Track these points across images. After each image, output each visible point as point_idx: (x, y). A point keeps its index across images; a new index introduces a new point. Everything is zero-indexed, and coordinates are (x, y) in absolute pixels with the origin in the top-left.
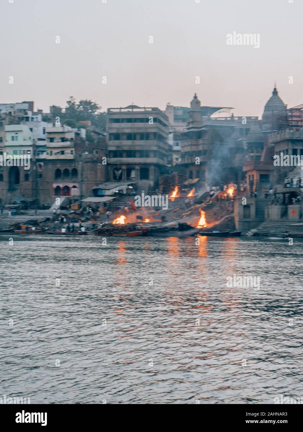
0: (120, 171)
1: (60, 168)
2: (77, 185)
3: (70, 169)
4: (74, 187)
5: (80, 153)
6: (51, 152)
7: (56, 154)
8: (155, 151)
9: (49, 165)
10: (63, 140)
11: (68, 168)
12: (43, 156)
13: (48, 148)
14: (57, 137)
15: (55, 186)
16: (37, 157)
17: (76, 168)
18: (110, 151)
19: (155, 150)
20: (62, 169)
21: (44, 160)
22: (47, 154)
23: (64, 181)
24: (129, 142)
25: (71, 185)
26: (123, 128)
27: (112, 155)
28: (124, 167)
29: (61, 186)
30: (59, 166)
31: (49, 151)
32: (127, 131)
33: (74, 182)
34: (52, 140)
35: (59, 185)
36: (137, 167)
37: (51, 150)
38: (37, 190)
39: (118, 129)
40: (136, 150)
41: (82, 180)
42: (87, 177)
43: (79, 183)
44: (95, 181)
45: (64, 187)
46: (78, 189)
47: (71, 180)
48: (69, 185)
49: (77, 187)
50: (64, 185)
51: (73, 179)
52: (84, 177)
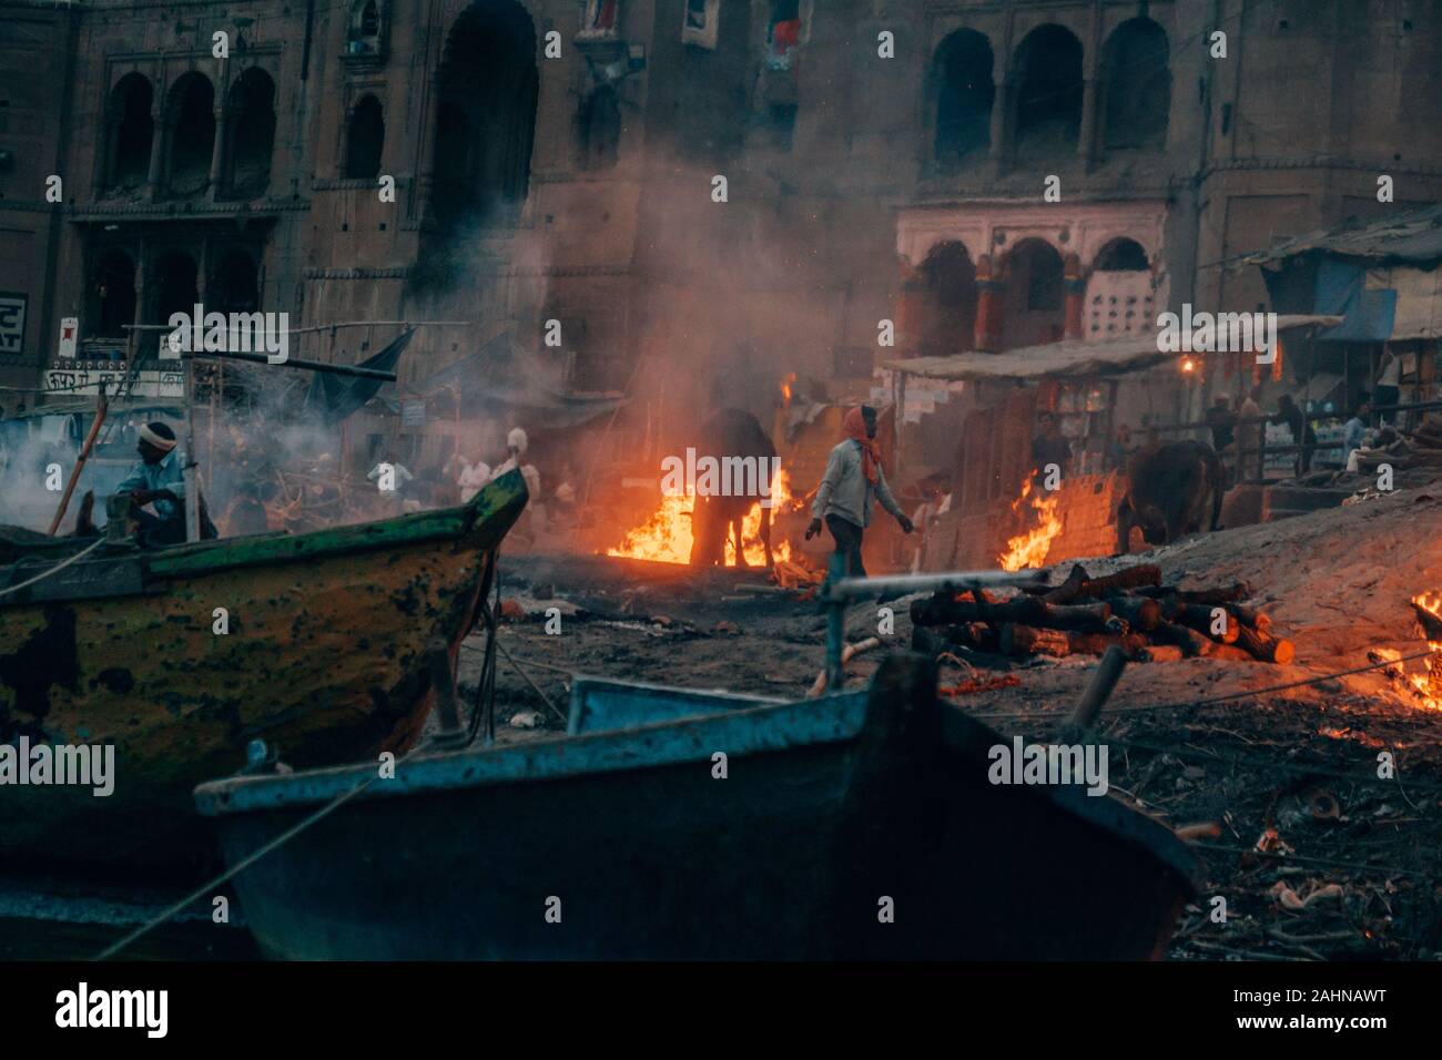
1: (979, 25)
2: (1149, 229)
3: (1094, 31)
4: (1125, 256)
11: (1065, 18)
15: (913, 239)
17: (1153, 12)
20: (1006, 35)
23: (1017, 178)
25: (1083, 236)
29: (982, 236)
33: (1116, 196)
35: (964, 239)
41: (1203, 164)
42: (1228, 108)
43: (1171, 201)
44: (1331, 166)
45: (1011, 258)
46: (1154, 285)
47: (1090, 170)
48: (1065, 238)
49: (1150, 253)
50: (1012, 237)
51: (1119, 164)
52: (1218, 115)
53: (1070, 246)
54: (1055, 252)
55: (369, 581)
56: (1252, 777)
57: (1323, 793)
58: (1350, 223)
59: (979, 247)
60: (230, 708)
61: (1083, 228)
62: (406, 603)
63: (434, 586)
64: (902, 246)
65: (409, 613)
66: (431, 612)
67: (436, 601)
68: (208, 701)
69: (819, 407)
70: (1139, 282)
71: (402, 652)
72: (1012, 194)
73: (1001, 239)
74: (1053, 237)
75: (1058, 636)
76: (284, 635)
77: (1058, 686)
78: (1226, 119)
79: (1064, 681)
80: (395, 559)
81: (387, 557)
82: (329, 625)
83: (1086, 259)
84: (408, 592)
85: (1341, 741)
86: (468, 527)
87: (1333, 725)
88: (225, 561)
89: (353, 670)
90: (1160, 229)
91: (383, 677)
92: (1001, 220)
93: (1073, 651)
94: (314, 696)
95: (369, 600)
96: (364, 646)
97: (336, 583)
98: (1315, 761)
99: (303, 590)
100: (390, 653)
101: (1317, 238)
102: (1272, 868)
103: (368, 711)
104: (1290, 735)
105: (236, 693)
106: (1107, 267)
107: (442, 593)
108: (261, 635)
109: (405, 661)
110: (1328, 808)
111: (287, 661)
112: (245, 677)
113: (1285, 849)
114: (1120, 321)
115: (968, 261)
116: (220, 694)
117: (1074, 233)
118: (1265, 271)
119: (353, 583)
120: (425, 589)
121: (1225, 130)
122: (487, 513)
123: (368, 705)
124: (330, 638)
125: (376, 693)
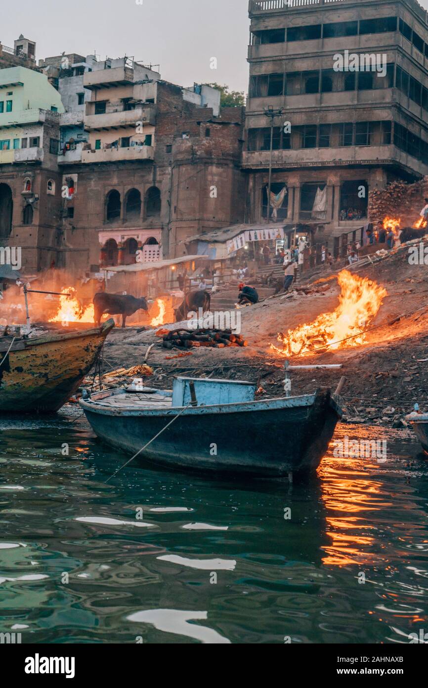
0: (282, 194)
1: (117, 188)
2: (157, 235)
3: (143, 189)
4: (152, 241)
5: (168, 141)
6: (98, 142)
7: (109, 146)
8: (386, 124)
9: (91, 179)
10: (128, 104)
11: (137, 187)
12: (77, 155)
13: (88, 131)
14: (114, 97)
15: (103, 238)
16: (60, 159)
17: (157, 185)
18: (253, 132)
19: (384, 122)
20: (123, 191)
21: (77, 167)
22: (88, 147)
23: (127, 224)
24: (308, 101)
25: (142, 236)
26: (292, 58)
27: (259, 143)
28: (294, 180)
29: (119, 237)
30: (114, 181)
31: (92, 140)
32: (303, 66)
33: (151, 227)
34: (100, 107)
35: (115, 238)
36: (333, 179)
37: (98, 136)
38: (59, 252)
39: (276, 61)
40: (329, 125)
41: (169, 220)
42: (175, 208)
43: (162, 228)
44: (199, 220)
45: (126, 242)
46: (160, 247)
47: (144, 221)
48: (138, 237)
49: (158, 241)
50: (126, 238)
51: (150, 219)
52: (173, 208)
53: (139, 240)
54: (136, 241)
55: (78, 345)
56: (252, 375)
57: (270, 378)
58: (204, 233)
59: (118, 240)
60: (46, 375)
61: (142, 235)
62: (87, 350)
63: (93, 345)
64: (100, 241)
65: (88, 352)
66: (93, 351)
67: (94, 349)
68: (41, 373)
69: (88, 279)
70: (156, 247)
71: (86, 360)
72: (125, 227)
73: (123, 238)
74: (135, 237)
75: (198, 342)
76: (58, 358)
77: (201, 354)
78: (175, 209)
79: (202, 353)
80: (84, 339)
81: (82, 339)
82: (69, 355)
83: (143, 242)
84: (87, 347)
85: (271, 366)
86: (101, 332)
87: (268, 362)
88: (44, 341)
89: (75, 365)
90: (160, 235)
91: (81, 366)
92: (123, 233)
93: (201, 345)
94: (65, 371)
95: (78, 349)
96: (77, 359)
97: (70, 345)
98: (266, 371)
99: (63, 347)
100: (83, 361)
101: (197, 237)
102: (262, 395)
103: (78, 374)
104: (259, 364)
105: (47, 371)
106: (148, 244)
107: (95, 347)
108: (53, 358)
109: (86, 362)
110: (271, 381)
111: (59, 364)
112: (49, 368)
113: (264, 391)
114: (152, 256)
115: (116, 243)
116: (43, 372)
117: (140, 236)
118: (185, 244)
119: (75, 345)
120: (91, 346)
121: (175, 212)
122: (105, 328)
123: (78, 373)
124: (69, 358)
125: (80, 370)
